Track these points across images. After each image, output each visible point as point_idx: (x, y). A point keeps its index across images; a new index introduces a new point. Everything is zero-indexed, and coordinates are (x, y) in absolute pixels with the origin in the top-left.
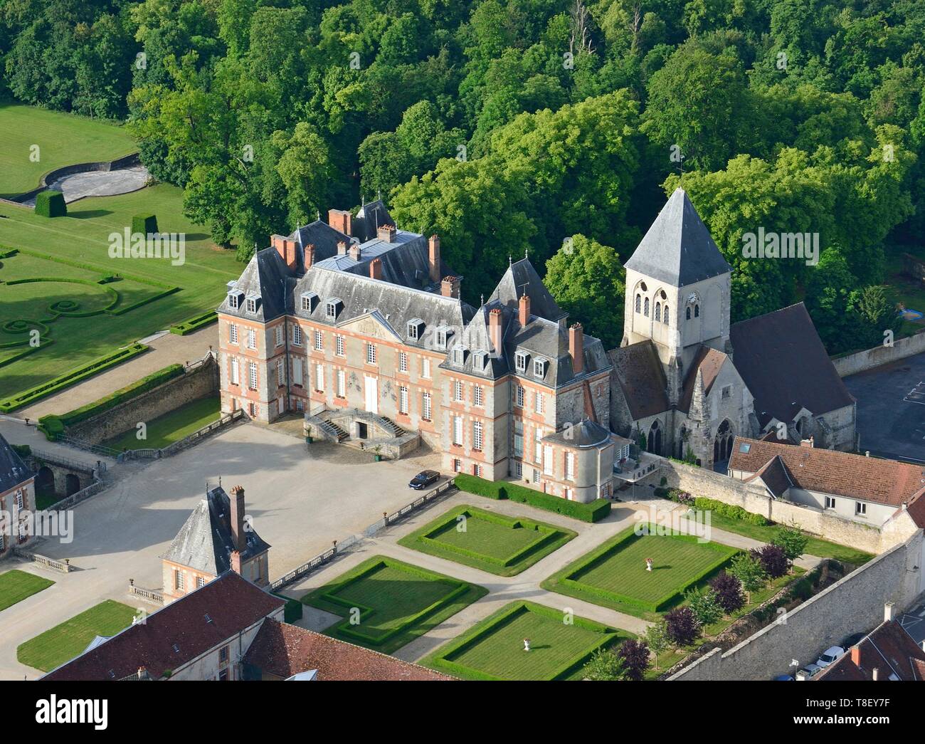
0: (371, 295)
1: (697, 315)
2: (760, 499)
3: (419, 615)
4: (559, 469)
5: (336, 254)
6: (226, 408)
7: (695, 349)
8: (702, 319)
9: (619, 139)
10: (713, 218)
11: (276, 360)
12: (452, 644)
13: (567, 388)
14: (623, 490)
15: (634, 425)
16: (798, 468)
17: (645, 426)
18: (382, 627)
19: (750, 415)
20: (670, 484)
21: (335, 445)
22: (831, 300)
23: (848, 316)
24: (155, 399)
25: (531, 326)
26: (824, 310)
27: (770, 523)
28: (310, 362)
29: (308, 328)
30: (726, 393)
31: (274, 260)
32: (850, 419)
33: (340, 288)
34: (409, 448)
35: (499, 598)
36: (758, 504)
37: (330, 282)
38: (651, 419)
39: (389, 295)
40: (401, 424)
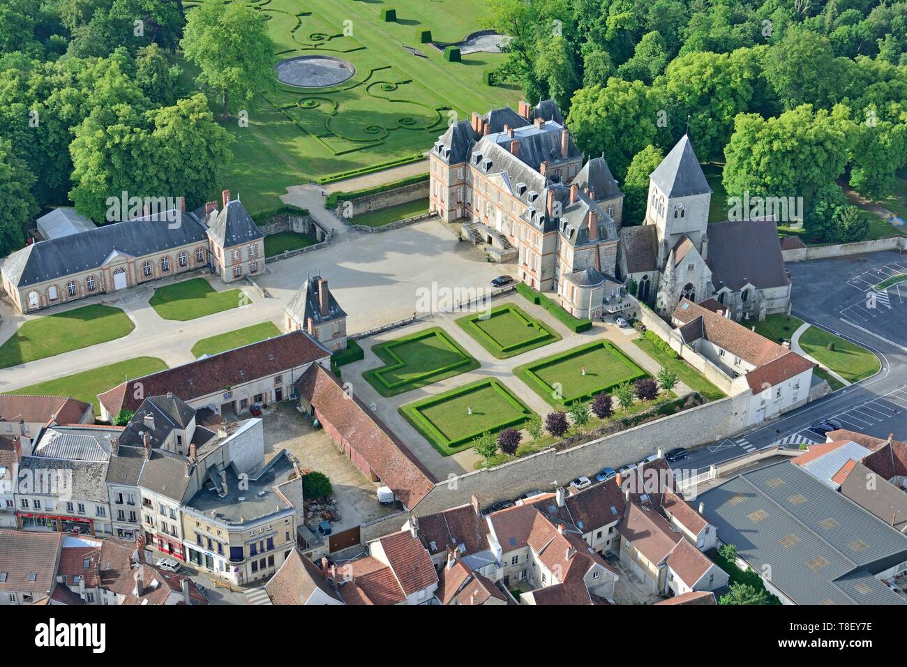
0: (506, 162)
1: (682, 216)
2: (677, 342)
3: (425, 374)
4: (570, 295)
5: (503, 131)
6: (431, 208)
7: (679, 236)
8: (687, 219)
9: (739, 79)
10: (755, 146)
11: (456, 187)
12: (431, 398)
13: (582, 247)
14: (604, 316)
15: (629, 276)
16: (710, 327)
17: (638, 277)
18: (400, 377)
19: (708, 283)
20: (637, 318)
21: (473, 246)
22: (823, 210)
23: (832, 221)
24: (408, 191)
25: (576, 204)
26: (817, 215)
27: (680, 358)
28: (475, 193)
29: (475, 173)
30: (691, 267)
31: (465, 128)
32: (785, 294)
33: (493, 154)
34: (508, 258)
35: (483, 373)
36: (675, 343)
37: (490, 148)
38: (643, 274)
39: (514, 164)
40: (510, 241)
